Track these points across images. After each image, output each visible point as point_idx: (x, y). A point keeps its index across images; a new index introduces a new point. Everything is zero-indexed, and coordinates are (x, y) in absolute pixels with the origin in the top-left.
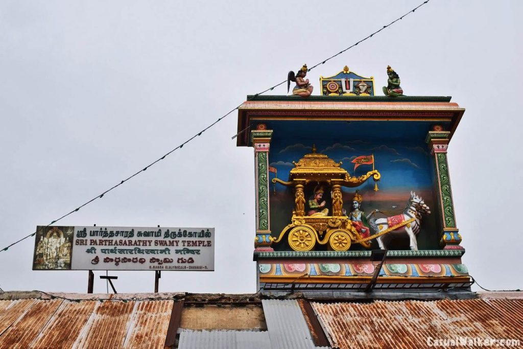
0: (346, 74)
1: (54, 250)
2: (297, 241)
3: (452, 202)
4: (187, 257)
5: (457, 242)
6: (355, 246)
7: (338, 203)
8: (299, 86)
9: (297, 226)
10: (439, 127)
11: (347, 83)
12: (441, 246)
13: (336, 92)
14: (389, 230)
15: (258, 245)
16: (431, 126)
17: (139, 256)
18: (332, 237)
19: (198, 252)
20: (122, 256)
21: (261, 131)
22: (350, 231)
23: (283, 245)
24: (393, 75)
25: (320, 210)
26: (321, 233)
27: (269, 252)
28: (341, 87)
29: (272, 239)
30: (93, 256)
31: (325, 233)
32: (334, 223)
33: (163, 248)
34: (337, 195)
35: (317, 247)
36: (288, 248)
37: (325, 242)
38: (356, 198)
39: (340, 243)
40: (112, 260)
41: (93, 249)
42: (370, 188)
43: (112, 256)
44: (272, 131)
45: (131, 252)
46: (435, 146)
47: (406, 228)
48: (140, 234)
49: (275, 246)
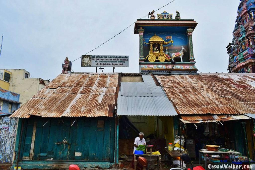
0: (165, 13)
1: (86, 61)
2: (151, 59)
3: (193, 49)
4: (121, 63)
5: (194, 60)
6: (166, 61)
7: (162, 49)
8: (152, 16)
9: (150, 55)
10: (190, 28)
11: (165, 15)
12: (189, 61)
13: (162, 18)
14: (176, 56)
15: (140, 60)
16: (188, 28)
17: (109, 63)
18: (160, 58)
19: (124, 62)
20: (104, 63)
21: (141, 29)
22: (165, 57)
23: (147, 60)
24: (178, 13)
25: (157, 51)
26: (157, 57)
27: (143, 62)
28: (163, 17)
29: (144, 59)
30: (97, 63)
31: (158, 57)
32: (160, 54)
33: (115, 61)
34: (161, 47)
35: (156, 61)
36: (148, 61)
37: (158, 60)
38: (166, 48)
39: (162, 60)
40: (102, 64)
41: (97, 61)
42: (171, 45)
43: (102, 63)
44: (144, 29)
45: (107, 62)
46: (189, 34)
47: (180, 56)
48: (109, 57)
49: (145, 61)
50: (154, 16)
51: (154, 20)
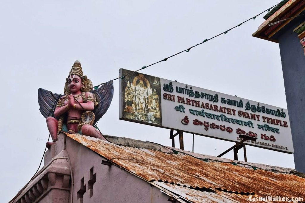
1: (142, 100)
4: (269, 134)
17: (227, 125)
19: (277, 131)
20: (211, 121)
30: (182, 116)
33: (247, 120)
40: (201, 123)
41: (181, 107)
43: (201, 119)
45: (217, 117)
48: (223, 101)
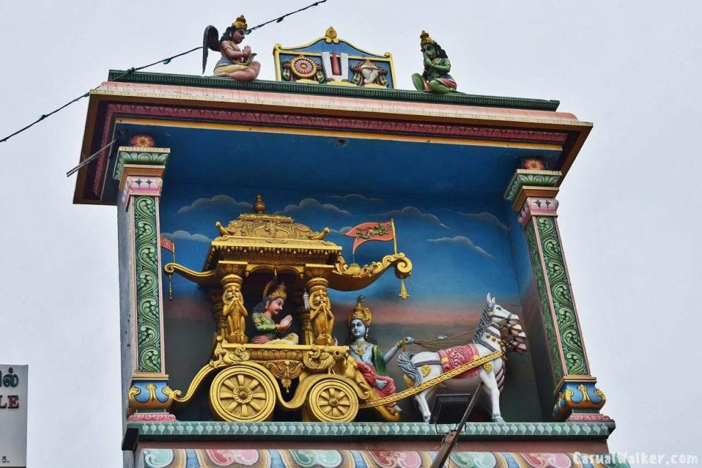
0: (331, 43)
2: (232, 399)
3: (576, 320)
5: (595, 405)
6: (367, 414)
7: (322, 318)
9: (229, 365)
10: (537, 163)
11: (335, 62)
13: (312, 78)
14: (445, 377)
15: (133, 407)
16: (520, 160)
18: (312, 392)
21: (142, 149)
22: (354, 379)
23: (199, 407)
24: (432, 50)
25: (280, 334)
26: (287, 384)
27: (165, 423)
28: (321, 69)
29: (172, 394)
31: (295, 383)
32: (317, 360)
34: (318, 301)
35: (280, 414)
36: (209, 414)
37: (296, 403)
38: (359, 314)
39: (334, 406)
42: (390, 296)
44: (168, 150)
46: (531, 202)
47: (483, 374)
49: (179, 410)
50: (247, 57)
51: (248, 84)
